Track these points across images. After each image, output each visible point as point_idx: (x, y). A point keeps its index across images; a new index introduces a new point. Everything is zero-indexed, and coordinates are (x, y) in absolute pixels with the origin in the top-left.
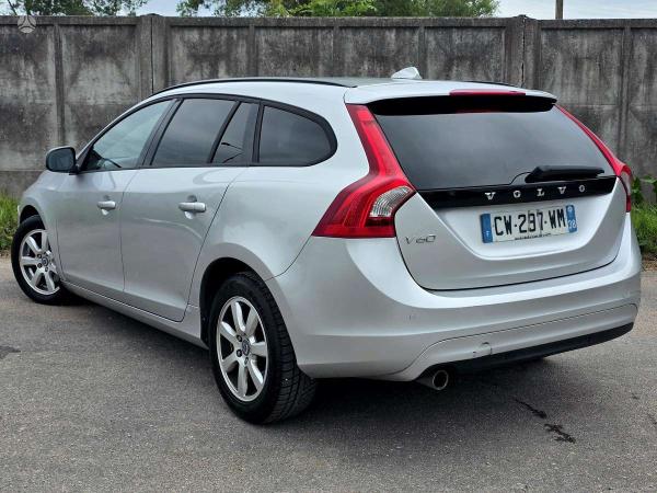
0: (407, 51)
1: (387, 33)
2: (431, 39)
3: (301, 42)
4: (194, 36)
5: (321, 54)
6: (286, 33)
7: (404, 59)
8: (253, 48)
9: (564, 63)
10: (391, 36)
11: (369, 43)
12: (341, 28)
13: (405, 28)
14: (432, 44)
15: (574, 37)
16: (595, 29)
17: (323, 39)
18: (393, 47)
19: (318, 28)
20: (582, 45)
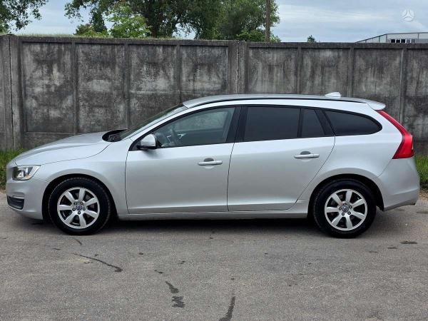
0: (169, 59)
1: (157, 48)
2: (184, 52)
3: (104, 53)
4: (37, 48)
5: (117, 60)
6: (95, 47)
7: (168, 64)
8: (75, 57)
9: (263, 68)
10: (160, 50)
11: (146, 54)
12: (129, 45)
13: (168, 46)
14: (185, 56)
15: (269, 53)
16: (281, 48)
17: (118, 51)
18: (161, 57)
19: (115, 44)
20: (273, 57)
